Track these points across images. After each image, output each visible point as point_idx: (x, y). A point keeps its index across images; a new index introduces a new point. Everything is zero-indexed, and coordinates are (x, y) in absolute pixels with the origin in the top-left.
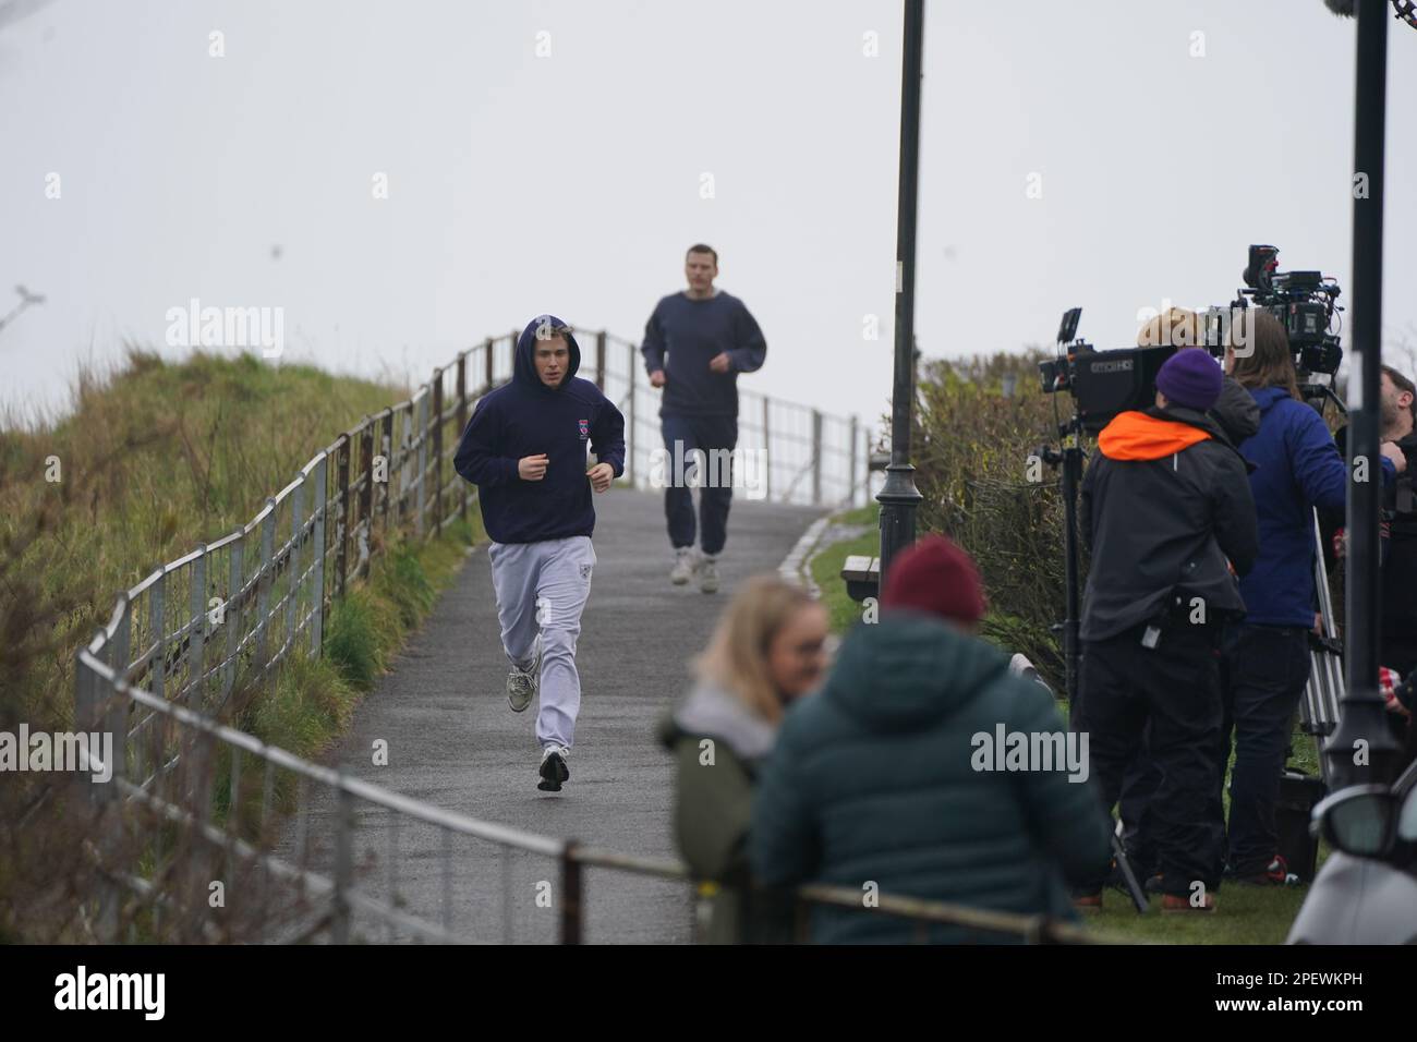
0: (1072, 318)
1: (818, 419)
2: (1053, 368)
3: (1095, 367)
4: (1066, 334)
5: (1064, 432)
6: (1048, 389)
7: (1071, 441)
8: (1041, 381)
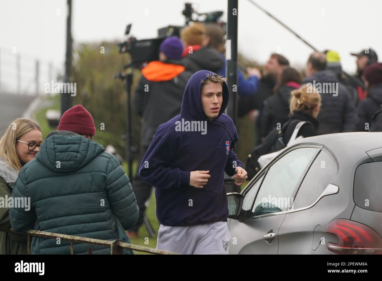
0: (129, 27)
1: (38, 64)
2: (122, 45)
3: (138, 45)
4: (127, 32)
5: (126, 67)
6: (121, 52)
7: (129, 71)
8: (118, 49)
